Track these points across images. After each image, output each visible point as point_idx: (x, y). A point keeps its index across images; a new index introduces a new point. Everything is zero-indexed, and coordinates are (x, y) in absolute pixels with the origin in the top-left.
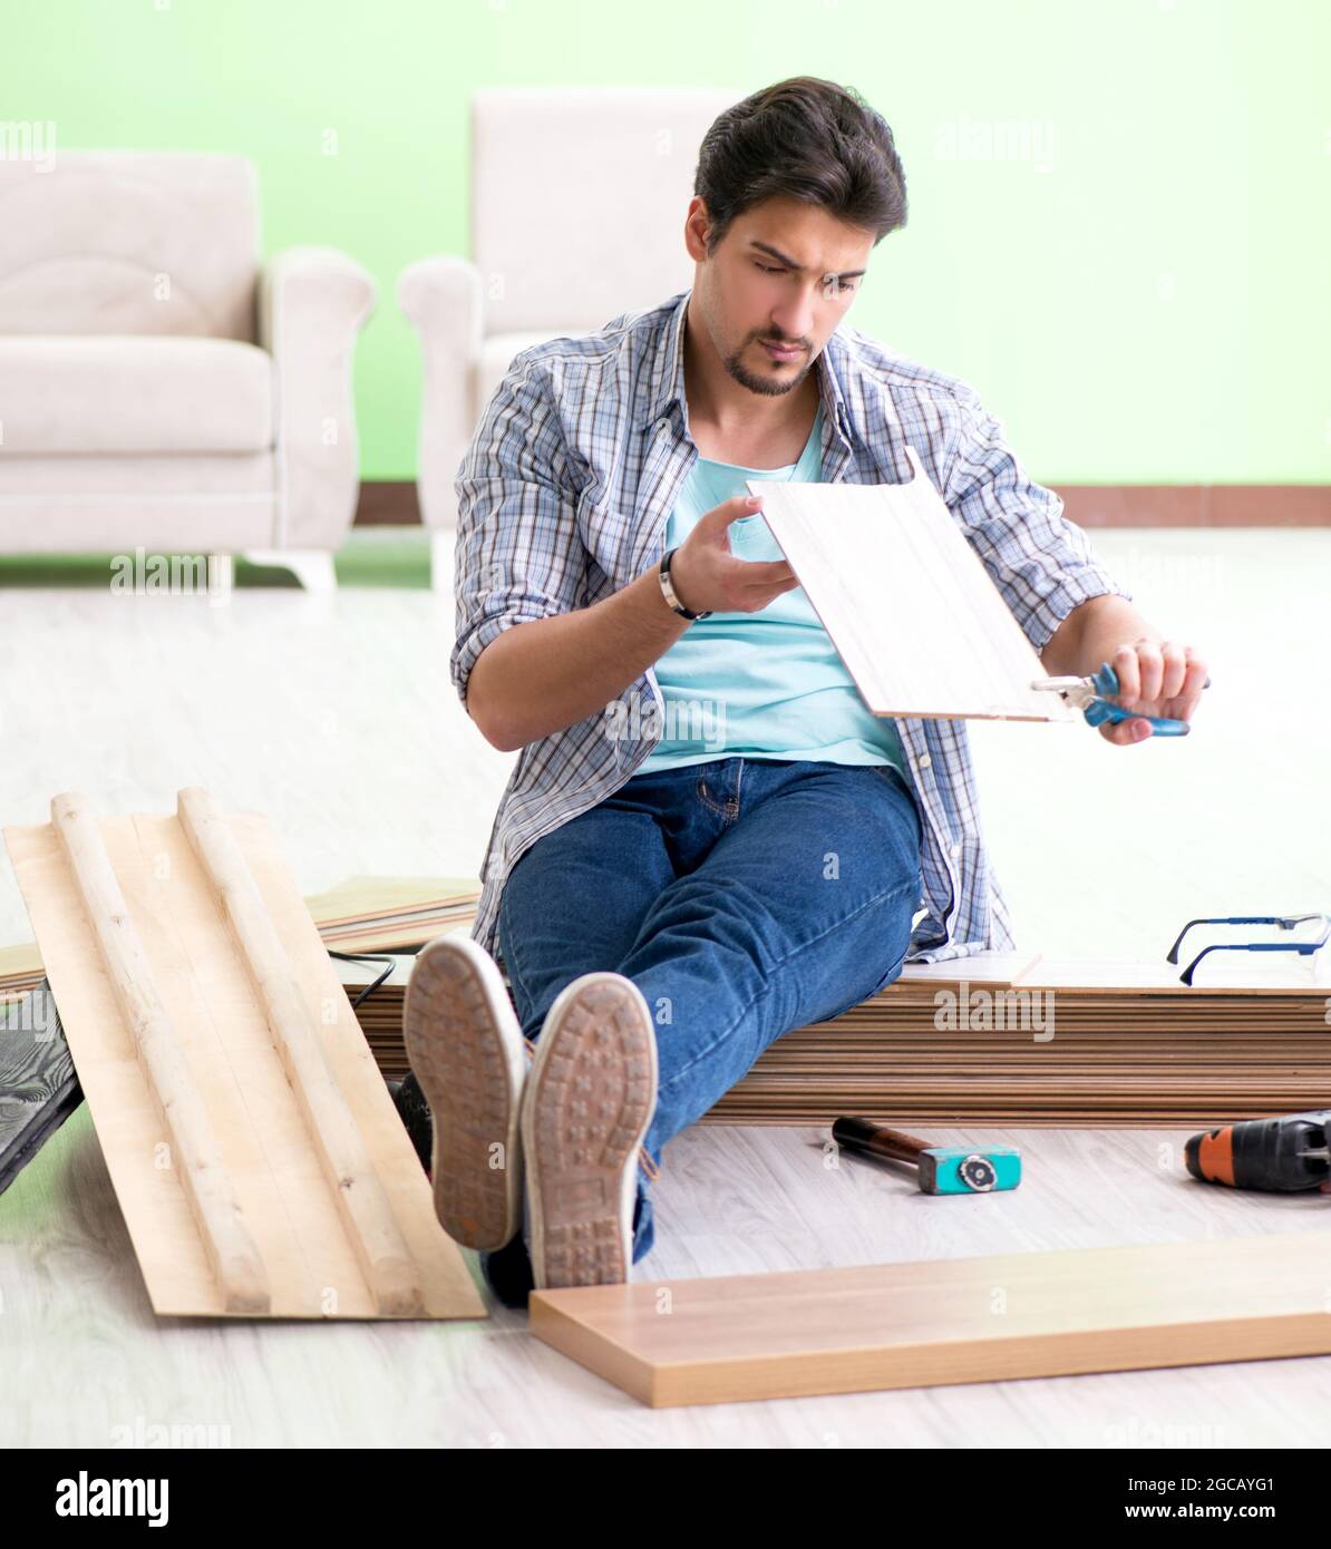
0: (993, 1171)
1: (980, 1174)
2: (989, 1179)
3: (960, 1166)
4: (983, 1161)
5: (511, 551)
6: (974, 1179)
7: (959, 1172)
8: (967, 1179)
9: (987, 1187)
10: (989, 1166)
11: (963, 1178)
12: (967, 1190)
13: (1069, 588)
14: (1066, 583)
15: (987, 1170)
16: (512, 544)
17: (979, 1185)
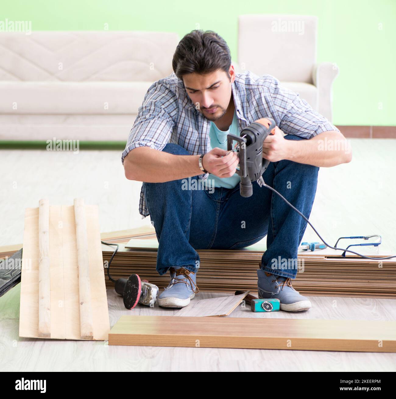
0: (271, 306)
1: (268, 307)
2: (270, 308)
3: (262, 304)
4: (268, 303)
5: (156, 129)
6: (266, 308)
7: (262, 306)
8: (264, 308)
9: (270, 310)
10: (270, 304)
11: (263, 307)
12: (264, 311)
13: (322, 128)
14: (321, 127)
15: (270, 306)
16: (157, 128)
17: (267, 310)
